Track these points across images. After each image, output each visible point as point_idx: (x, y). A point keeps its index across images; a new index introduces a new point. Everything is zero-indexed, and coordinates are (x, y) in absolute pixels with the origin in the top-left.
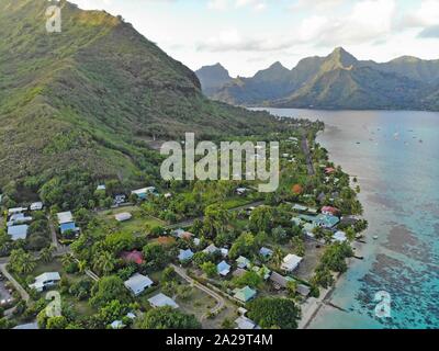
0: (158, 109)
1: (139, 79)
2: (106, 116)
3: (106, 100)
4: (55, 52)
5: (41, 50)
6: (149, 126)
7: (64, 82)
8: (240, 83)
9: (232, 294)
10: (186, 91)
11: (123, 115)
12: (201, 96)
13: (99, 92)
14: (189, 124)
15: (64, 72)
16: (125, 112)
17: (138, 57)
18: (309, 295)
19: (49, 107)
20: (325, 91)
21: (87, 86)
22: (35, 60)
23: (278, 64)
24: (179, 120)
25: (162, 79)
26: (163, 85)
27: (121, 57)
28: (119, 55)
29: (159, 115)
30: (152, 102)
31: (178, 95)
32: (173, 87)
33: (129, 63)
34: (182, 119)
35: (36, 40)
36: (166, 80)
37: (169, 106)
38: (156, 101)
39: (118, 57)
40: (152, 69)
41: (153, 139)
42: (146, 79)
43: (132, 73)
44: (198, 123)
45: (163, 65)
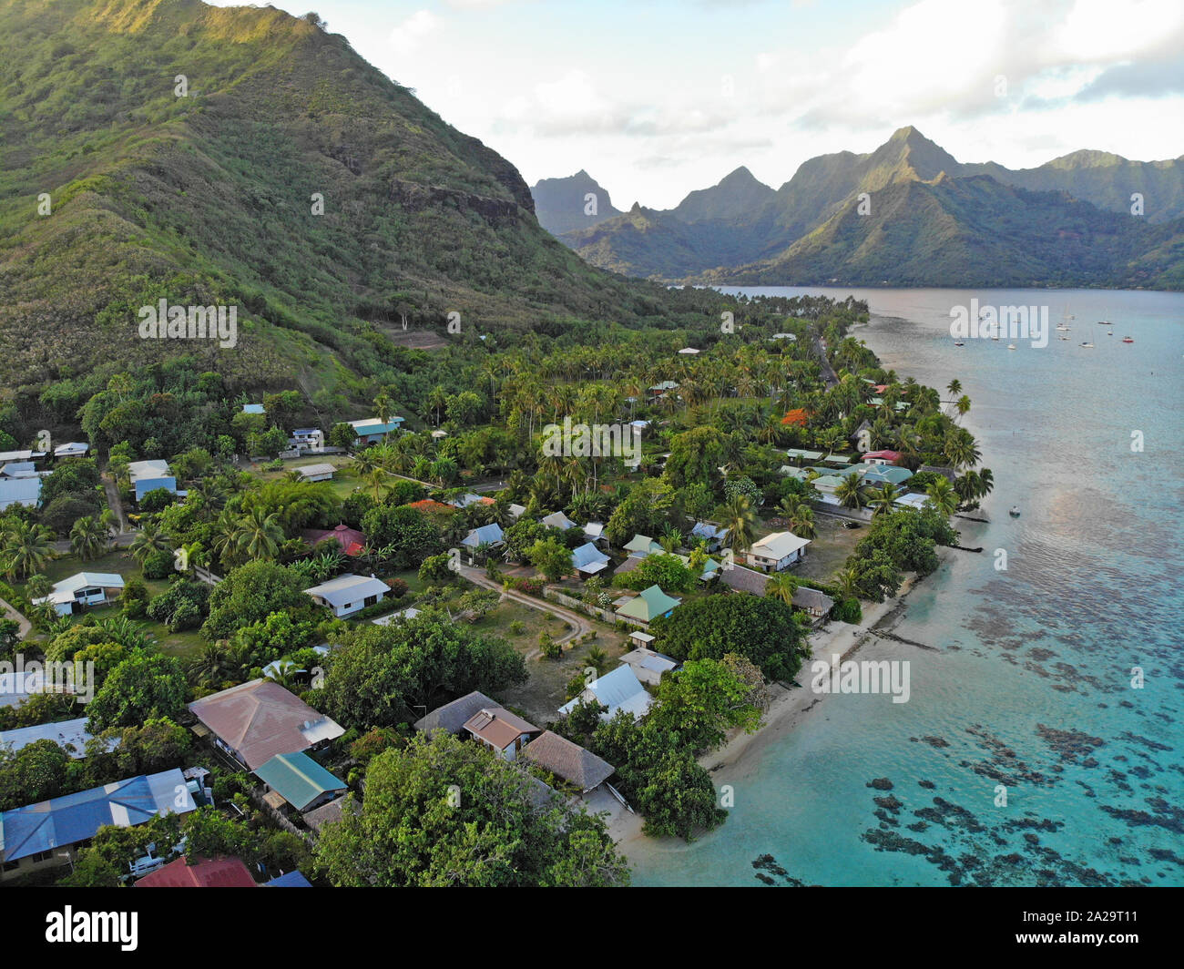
0: (416, 253)
1: (364, 180)
2: (273, 262)
3: (275, 226)
4: (137, 112)
5: (100, 109)
6: (393, 294)
7: (159, 172)
8: (640, 223)
9: (614, 609)
10: (493, 212)
11: (320, 265)
12: (535, 228)
13: (253, 205)
14: (500, 294)
15: (160, 148)
16: (327, 260)
17: (364, 121)
18: (832, 616)
19: (113, 217)
20: (871, 240)
21: (222, 186)
22: (83, 134)
23: (742, 175)
24: (472, 286)
25: (428, 178)
26: (430, 194)
27: (317, 122)
28: (312, 116)
29: (418, 271)
30: (401, 238)
31: (469, 223)
32: (456, 200)
33: (336, 135)
34: (482, 284)
35: (88, 84)
36: (437, 181)
37: (447, 248)
38: (412, 235)
39: (308, 121)
40: (403, 153)
41: (402, 328)
42: (384, 179)
43: (345, 163)
44: (525, 294)
45: (429, 143)
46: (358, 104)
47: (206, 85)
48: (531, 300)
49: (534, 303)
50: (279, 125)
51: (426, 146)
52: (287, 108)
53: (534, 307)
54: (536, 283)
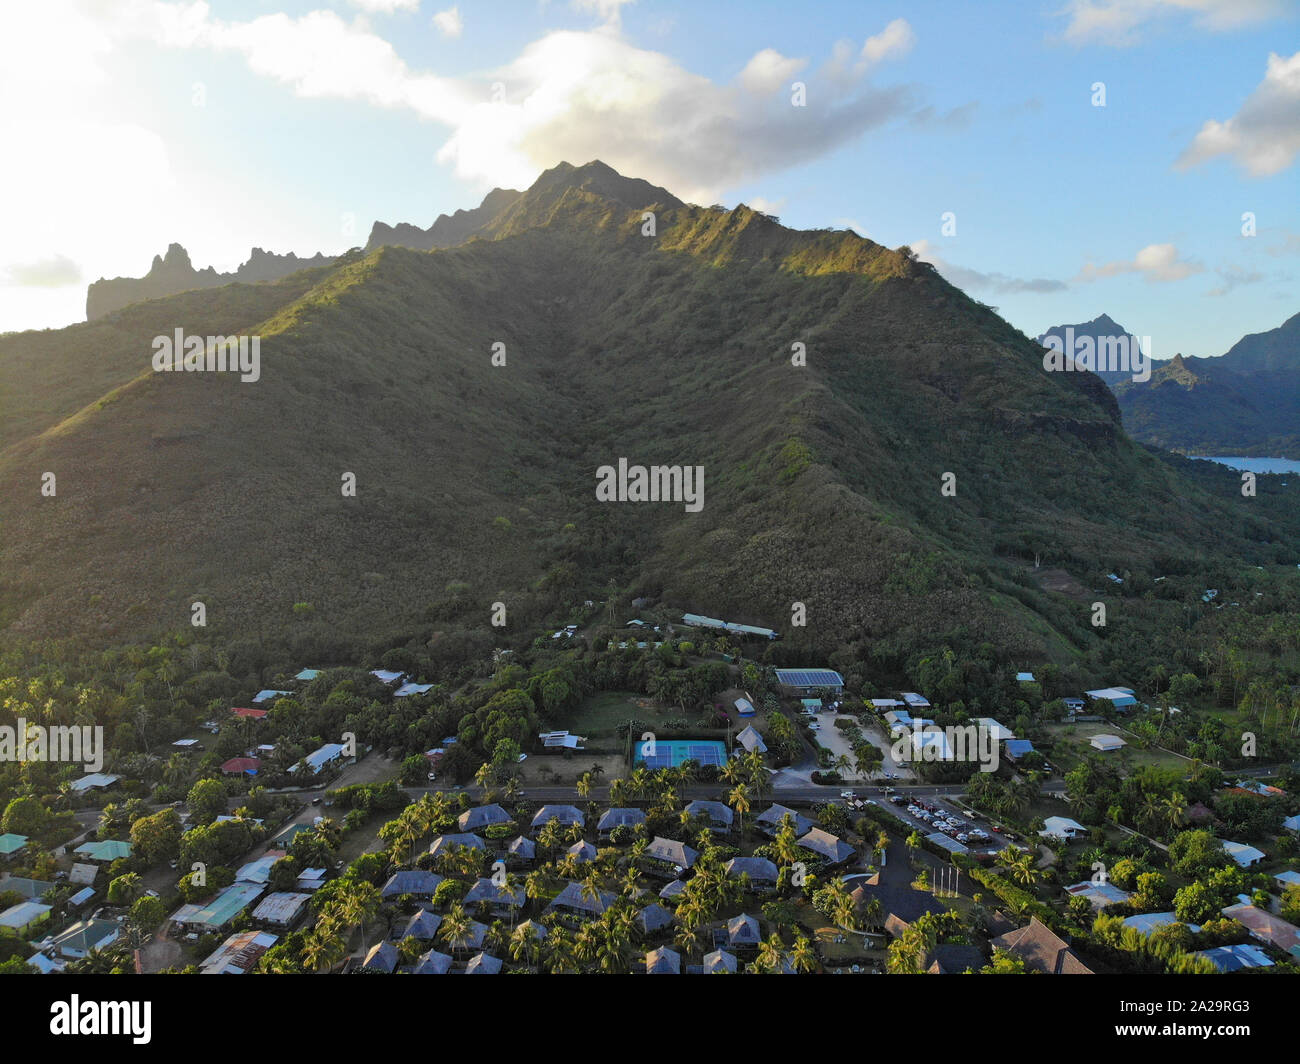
0: (1024, 482)
1: (964, 407)
5: (708, 334)
10: (1092, 435)
14: (1110, 523)
17: (959, 348)
24: (1081, 514)
25: (1029, 405)
26: (1031, 422)
27: (916, 351)
28: (910, 347)
29: (1030, 501)
30: (1006, 466)
31: (1069, 447)
32: (1056, 425)
33: (935, 366)
34: (1090, 512)
35: (692, 309)
36: (1037, 408)
37: (1051, 475)
38: (1016, 463)
39: (907, 351)
40: (999, 380)
41: (1034, 565)
42: (984, 407)
43: (944, 390)
44: (1136, 523)
45: (1022, 367)
46: (951, 332)
47: (803, 314)
48: (1142, 529)
49: (1145, 533)
50: (881, 356)
51: (1019, 369)
52: (887, 339)
53: (1147, 537)
54: (1144, 510)
